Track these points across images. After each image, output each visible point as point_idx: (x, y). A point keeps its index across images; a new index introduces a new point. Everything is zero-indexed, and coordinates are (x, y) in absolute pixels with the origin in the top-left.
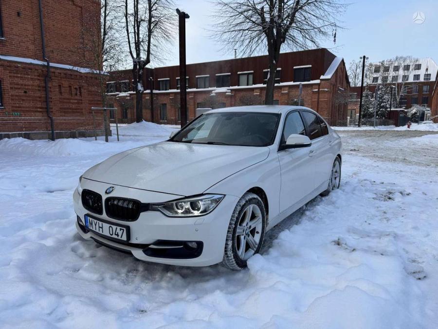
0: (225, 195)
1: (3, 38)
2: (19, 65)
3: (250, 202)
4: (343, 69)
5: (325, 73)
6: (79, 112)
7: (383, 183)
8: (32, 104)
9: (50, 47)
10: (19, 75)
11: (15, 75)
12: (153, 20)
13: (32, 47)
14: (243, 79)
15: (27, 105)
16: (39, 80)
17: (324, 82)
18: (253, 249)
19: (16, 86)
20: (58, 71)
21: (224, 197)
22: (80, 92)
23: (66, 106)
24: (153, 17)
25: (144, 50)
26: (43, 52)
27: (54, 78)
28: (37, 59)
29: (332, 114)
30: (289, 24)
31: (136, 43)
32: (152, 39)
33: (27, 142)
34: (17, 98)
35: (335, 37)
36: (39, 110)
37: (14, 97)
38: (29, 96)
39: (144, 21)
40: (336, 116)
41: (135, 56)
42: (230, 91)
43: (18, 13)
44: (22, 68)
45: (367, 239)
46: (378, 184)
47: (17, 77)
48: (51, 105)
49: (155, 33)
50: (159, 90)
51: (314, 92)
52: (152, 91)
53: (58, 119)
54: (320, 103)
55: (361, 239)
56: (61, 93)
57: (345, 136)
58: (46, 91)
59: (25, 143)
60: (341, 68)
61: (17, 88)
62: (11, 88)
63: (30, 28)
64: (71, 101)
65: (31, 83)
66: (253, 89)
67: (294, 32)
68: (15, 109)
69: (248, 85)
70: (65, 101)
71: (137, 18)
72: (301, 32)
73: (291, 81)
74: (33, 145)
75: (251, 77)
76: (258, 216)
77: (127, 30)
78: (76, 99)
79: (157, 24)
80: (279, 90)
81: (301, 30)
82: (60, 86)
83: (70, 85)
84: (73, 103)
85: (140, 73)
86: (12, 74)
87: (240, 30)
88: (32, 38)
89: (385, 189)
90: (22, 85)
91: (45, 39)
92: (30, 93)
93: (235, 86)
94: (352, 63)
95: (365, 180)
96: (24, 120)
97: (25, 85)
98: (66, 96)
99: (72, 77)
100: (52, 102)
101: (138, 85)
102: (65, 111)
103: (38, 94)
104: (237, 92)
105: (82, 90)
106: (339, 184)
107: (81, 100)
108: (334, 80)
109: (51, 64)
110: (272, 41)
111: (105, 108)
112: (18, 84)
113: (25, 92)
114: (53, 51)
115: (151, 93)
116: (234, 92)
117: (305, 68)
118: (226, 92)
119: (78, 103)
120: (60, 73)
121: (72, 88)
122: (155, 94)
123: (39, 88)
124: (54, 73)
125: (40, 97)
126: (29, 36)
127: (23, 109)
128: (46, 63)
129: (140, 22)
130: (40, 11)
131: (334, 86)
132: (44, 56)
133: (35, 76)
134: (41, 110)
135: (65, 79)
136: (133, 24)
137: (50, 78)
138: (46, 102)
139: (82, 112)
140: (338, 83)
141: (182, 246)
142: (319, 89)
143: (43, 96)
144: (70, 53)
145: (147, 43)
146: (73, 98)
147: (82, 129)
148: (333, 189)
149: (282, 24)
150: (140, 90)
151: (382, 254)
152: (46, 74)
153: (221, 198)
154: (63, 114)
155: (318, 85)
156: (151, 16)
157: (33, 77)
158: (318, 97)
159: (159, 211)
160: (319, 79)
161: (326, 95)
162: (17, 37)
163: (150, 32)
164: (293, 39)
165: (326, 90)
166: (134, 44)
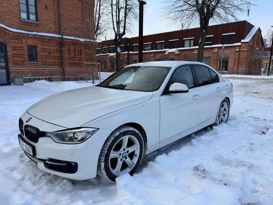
0: (98, 129)
1: (37, 22)
2: (46, 38)
3: (125, 133)
4: (259, 34)
5: (245, 37)
6: (80, 65)
7: (265, 120)
8: (53, 60)
9: (64, 26)
10: (46, 44)
11: (44, 44)
12: (128, 7)
13: (53, 27)
14: (187, 43)
15: (50, 61)
16: (57, 46)
17: (244, 44)
18: (130, 168)
19: (44, 50)
20: (68, 41)
21: (97, 130)
22: (81, 53)
23: (72, 61)
24: (128, 5)
25: (122, 27)
26: (60, 30)
27: (66, 45)
28: (57, 34)
29: (249, 66)
30: (216, 5)
31: (117, 22)
32: (127, 19)
33: (47, 83)
34: (45, 57)
35: (249, 12)
36: (57, 64)
37: (43, 57)
38: (52, 56)
39: (123, 8)
40: (252, 68)
41: (116, 30)
42: (178, 51)
43: (46, 7)
44: (48, 40)
45: (227, 167)
46: (261, 121)
47: (45, 45)
48: (64, 61)
49: (129, 16)
50: (133, 51)
51: (235, 51)
52: (128, 52)
53: (68, 69)
54: (240, 59)
55: (222, 166)
56: (70, 54)
57: (255, 82)
58: (61, 53)
59: (46, 83)
60: (258, 34)
61: (44, 51)
62: (42, 51)
63: (53, 16)
64: (76, 59)
65: (52, 48)
66: (193, 50)
67: (219, 10)
68: (44, 63)
69: (190, 47)
70: (72, 58)
71: (119, 6)
72: (224, 9)
73: (220, 44)
74: (50, 85)
75: (192, 42)
76: (136, 144)
77: (112, 15)
78: (78, 58)
79: (130, 9)
80: (212, 50)
81: (224, 8)
82: (69, 49)
83: (75, 49)
84: (77, 60)
85: (119, 41)
86: (42, 43)
87: (181, 11)
88: (53, 21)
89: (264, 125)
90: (47, 49)
91: (61, 22)
92: (52, 54)
93: (182, 47)
94: (269, 30)
95: (250, 117)
96: (48, 70)
97: (50, 50)
98: (72, 55)
99: (76, 44)
100: (64, 59)
101: (117, 49)
102: (72, 65)
103: (56, 55)
104: (182, 52)
105: (82, 52)
106: (227, 119)
107: (81, 58)
108: (252, 43)
109: (64, 37)
110: (203, 17)
111: (93, 63)
112: (45, 49)
113: (49, 54)
114: (65, 29)
115: (128, 54)
116: (180, 52)
117: (230, 35)
118: (175, 52)
119: (79, 60)
120: (69, 42)
121: (76, 51)
122: (130, 54)
123: (57, 51)
124: (66, 42)
125: (57, 57)
126: (52, 20)
127: (48, 63)
128: (61, 36)
129: (120, 9)
130: (58, 5)
131: (251, 47)
132: (60, 32)
133: (55, 44)
134: (58, 64)
135: (72, 46)
136: (116, 10)
137: (64, 45)
138: (61, 59)
139: (82, 65)
140: (255, 45)
141: (66, 164)
142: (240, 49)
143: (59, 55)
144: (75, 30)
145: (124, 22)
146: (76, 57)
147: (82, 76)
148: (220, 123)
149: (210, 5)
150: (119, 52)
151: (225, 184)
152: (61, 43)
153: (95, 130)
154: (71, 66)
155: (240, 46)
156: (126, 5)
157: (54, 45)
158: (239, 55)
159: (51, 137)
160: (240, 42)
161: (245, 53)
162: (45, 21)
163: (126, 14)
164: (219, 15)
165: (245, 49)
166: (116, 23)
